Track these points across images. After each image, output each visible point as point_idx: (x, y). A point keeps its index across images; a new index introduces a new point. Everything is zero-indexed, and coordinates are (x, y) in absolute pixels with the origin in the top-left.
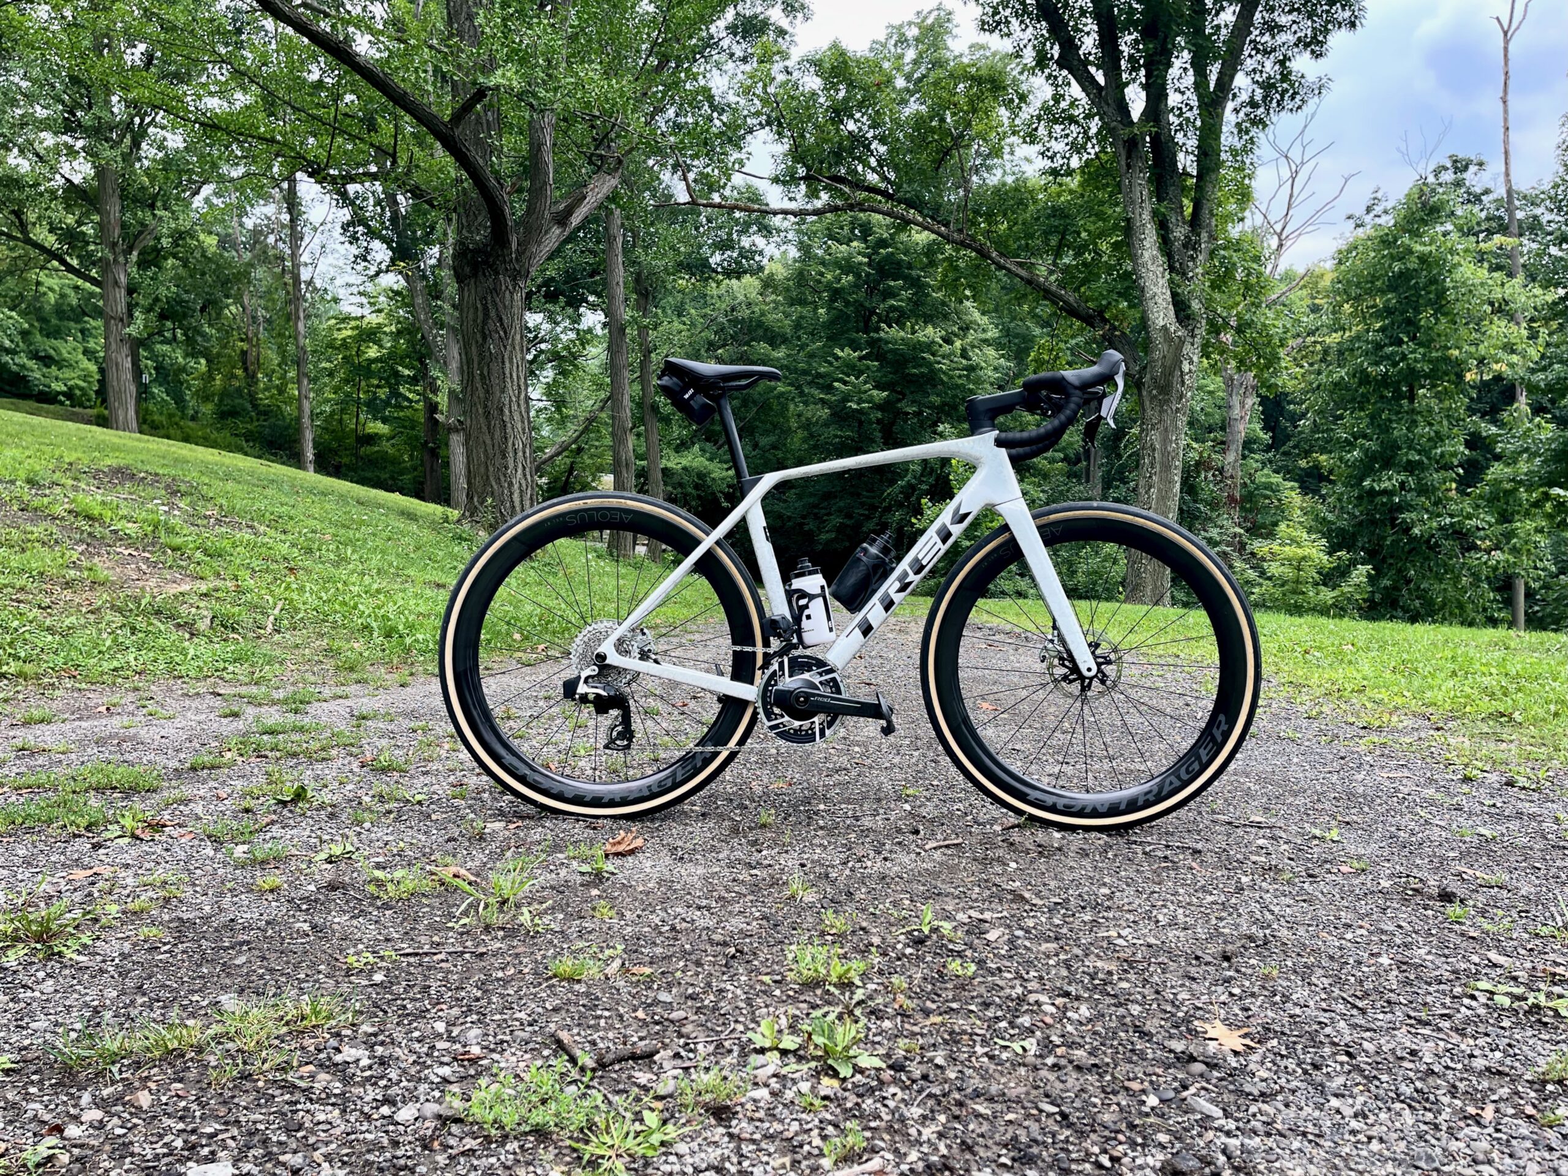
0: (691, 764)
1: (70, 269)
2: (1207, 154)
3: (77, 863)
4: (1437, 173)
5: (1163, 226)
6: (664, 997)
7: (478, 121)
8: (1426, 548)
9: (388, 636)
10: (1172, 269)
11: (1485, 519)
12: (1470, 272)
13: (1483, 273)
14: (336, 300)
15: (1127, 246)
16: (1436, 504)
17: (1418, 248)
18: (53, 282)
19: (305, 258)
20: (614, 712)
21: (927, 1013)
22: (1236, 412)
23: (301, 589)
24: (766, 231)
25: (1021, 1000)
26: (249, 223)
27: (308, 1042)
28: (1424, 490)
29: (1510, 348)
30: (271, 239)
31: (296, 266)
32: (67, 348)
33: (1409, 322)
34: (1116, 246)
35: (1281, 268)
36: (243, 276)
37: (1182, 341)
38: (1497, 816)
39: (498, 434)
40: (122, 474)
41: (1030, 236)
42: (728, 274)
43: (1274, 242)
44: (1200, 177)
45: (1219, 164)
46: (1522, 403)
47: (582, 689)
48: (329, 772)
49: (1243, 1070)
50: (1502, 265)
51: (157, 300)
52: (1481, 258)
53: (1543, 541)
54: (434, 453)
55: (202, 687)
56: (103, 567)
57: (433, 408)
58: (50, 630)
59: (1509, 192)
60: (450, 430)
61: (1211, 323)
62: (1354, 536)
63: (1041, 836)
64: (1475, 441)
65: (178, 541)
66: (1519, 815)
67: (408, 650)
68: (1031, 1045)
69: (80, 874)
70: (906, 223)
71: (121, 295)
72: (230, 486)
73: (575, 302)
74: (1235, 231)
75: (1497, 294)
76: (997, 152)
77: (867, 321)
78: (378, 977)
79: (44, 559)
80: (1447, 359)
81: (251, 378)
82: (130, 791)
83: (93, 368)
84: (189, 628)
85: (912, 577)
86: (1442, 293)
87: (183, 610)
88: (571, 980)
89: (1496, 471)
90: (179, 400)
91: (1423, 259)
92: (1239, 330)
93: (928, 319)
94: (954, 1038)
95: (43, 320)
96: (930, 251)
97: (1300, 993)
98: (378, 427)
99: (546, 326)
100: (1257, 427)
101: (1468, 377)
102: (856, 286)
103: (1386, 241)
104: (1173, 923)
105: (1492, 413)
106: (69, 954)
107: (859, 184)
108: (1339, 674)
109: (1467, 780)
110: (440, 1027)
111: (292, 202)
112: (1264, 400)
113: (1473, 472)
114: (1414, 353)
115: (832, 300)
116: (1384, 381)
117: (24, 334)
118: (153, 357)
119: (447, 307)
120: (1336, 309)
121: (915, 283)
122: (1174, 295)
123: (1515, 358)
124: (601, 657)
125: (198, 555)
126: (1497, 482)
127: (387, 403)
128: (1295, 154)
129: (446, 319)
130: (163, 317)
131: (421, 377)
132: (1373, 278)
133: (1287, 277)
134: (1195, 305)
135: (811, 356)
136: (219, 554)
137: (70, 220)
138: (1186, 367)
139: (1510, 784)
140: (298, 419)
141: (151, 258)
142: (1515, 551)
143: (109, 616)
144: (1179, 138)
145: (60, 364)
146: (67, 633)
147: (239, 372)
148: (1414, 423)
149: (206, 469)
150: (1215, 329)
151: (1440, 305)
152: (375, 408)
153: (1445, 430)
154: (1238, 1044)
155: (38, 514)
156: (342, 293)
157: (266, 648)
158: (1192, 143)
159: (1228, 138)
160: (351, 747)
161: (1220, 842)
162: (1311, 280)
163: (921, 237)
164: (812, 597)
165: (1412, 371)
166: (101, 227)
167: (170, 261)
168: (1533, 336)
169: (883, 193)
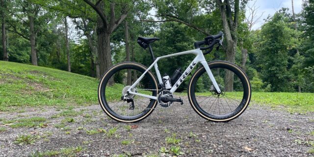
0: (145, 112)
1: (24, 37)
2: (236, 8)
3: (32, 131)
4: (280, 11)
5: (229, 22)
6: (143, 146)
7: (101, 5)
8: (281, 81)
9: (86, 98)
10: (231, 30)
11: (292, 75)
12: (287, 29)
13: (289, 29)
14: (74, 42)
15: (222, 26)
16: (283, 73)
17: (277, 25)
18: (21, 40)
19: (68, 34)
20: (131, 103)
21: (192, 147)
22: (244, 57)
23: (70, 91)
24: (155, 26)
25: (210, 145)
26: (57, 28)
27: (78, 154)
28: (280, 70)
29: (295, 43)
30: (62, 31)
31: (67, 35)
32: (24, 52)
33: (276, 39)
34: (220, 26)
35: (251, 30)
36: (57, 37)
37: (233, 43)
38: (297, 119)
39: (106, 63)
40: (35, 72)
41: (204, 25)
42: (148, 34)
43: (250, 25)
44: (235, 13)
45: (239, 10)
46: (298, 53)
47: (125, 98)
48: (77, 118)
49: (252, 153)
50: (293, 28)
51: (41, 42)
52: (289, 26)
53: (303, 79)
54: (93, 69)
55: (52, 107)
56: (33, 87)
57: (93, 61)
58: (23, 98)
59: (294, 14)
60: (96, 64)
61: (239, 40)
62: (268, 79)
63: (211, 123)
64: (289, 61)
65: (47, 82)
66: (301, 119)
67: (90, 100)
68: (212, 151)
69: (32, 133)
70: (180, 23)
71: (34, 42)
72: (56, 73)
73: (119, 40)
74: (242, 23)
75: (292, 33)
76: (197, 10)
77: (174, 42)
78: (89, 145)
79: (22, 86)
80: (283, 45)
81: (58, 57)
82: (40, 121)
83: (29, 56)
84: (49, 97)
85: (185, 76)
86: (282, 33)
87: (48, 94)
88: (125, 144)
89: (294, 66)
90: (45, 62)
91: (278, 27)
92: (244, 41)
93: (185, 41)
94: (197, 150)
95: (19, 47)
96: (185, 28)
97: (262, 143)
98: (82, 65)
99: (114, 45)
100: (248, 60)
101: (288, 48)
102: (171, 36)
103: (271, 24)
104: (237, 134)
105: (292, 55)
106: (31, 143)
107: (172, 16)
108: (266, 100)
109: (291, 114)
110: (102, 151)
111: (66, 23)
112: (249, 55)
113: (289, 67)
114: (277, 45)
115: (167, 38)
116: (272, 50)
117: (16, 50)
118: (40, 53)
119: (95, 42)
120: (262, 37)
121: (183, 35)
122: (231, 34)
123: (296, 45)
124: (128, 92)
125: (50, 85)
126: (294, 68)
127: (84, 61)
128: (253, 9)
129: (95, 44)
130: (42, 46)
131: (91, 55)
132: (269, 31)
133: (253, 31)
134: (236, 36)
135: (164, 49)
136: (54, 85)
137: (24, 28)
138: (234, 48)
139: (300, 114)
140: (67, 64)
141: (39, 34)
142: (298, 81)
143: (34, 95)
144: (231, 5)
145: (22, 55)
146: (26, 98)
147: (56, 56)
148: (278, 57)
149: (51, 71)
150: (239, 41)
151: (282, 35)
152: (82, 62)
153: (283, 59)
154: (251, 150)
155: (20, 78)
156: (75, 40)
157: (64, 101)
158: (233, 6)
159: (240, 5)
160: (81, 114)
161: (245, 123)
162: (257, 32)
163: (183, 26)
164: (167, 80)
165: (277, 48)
166: (30, 30)
167: (43, 35)
168: (299, 41)
169: (176, 17)
